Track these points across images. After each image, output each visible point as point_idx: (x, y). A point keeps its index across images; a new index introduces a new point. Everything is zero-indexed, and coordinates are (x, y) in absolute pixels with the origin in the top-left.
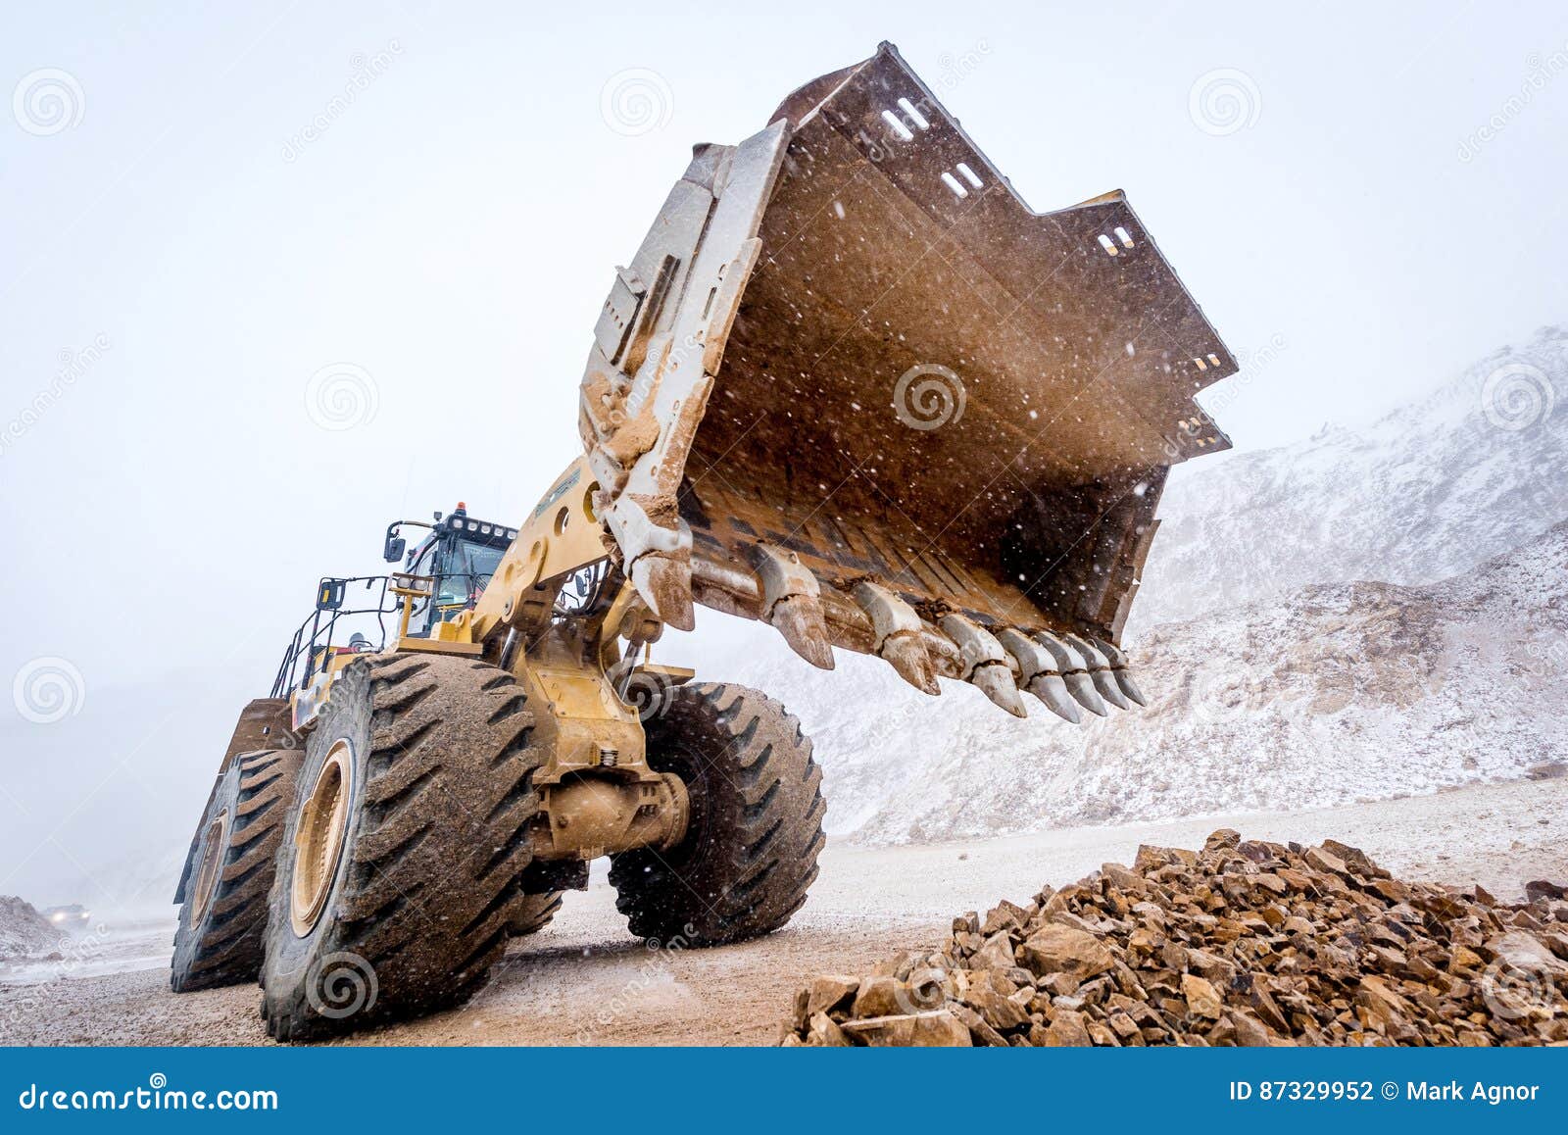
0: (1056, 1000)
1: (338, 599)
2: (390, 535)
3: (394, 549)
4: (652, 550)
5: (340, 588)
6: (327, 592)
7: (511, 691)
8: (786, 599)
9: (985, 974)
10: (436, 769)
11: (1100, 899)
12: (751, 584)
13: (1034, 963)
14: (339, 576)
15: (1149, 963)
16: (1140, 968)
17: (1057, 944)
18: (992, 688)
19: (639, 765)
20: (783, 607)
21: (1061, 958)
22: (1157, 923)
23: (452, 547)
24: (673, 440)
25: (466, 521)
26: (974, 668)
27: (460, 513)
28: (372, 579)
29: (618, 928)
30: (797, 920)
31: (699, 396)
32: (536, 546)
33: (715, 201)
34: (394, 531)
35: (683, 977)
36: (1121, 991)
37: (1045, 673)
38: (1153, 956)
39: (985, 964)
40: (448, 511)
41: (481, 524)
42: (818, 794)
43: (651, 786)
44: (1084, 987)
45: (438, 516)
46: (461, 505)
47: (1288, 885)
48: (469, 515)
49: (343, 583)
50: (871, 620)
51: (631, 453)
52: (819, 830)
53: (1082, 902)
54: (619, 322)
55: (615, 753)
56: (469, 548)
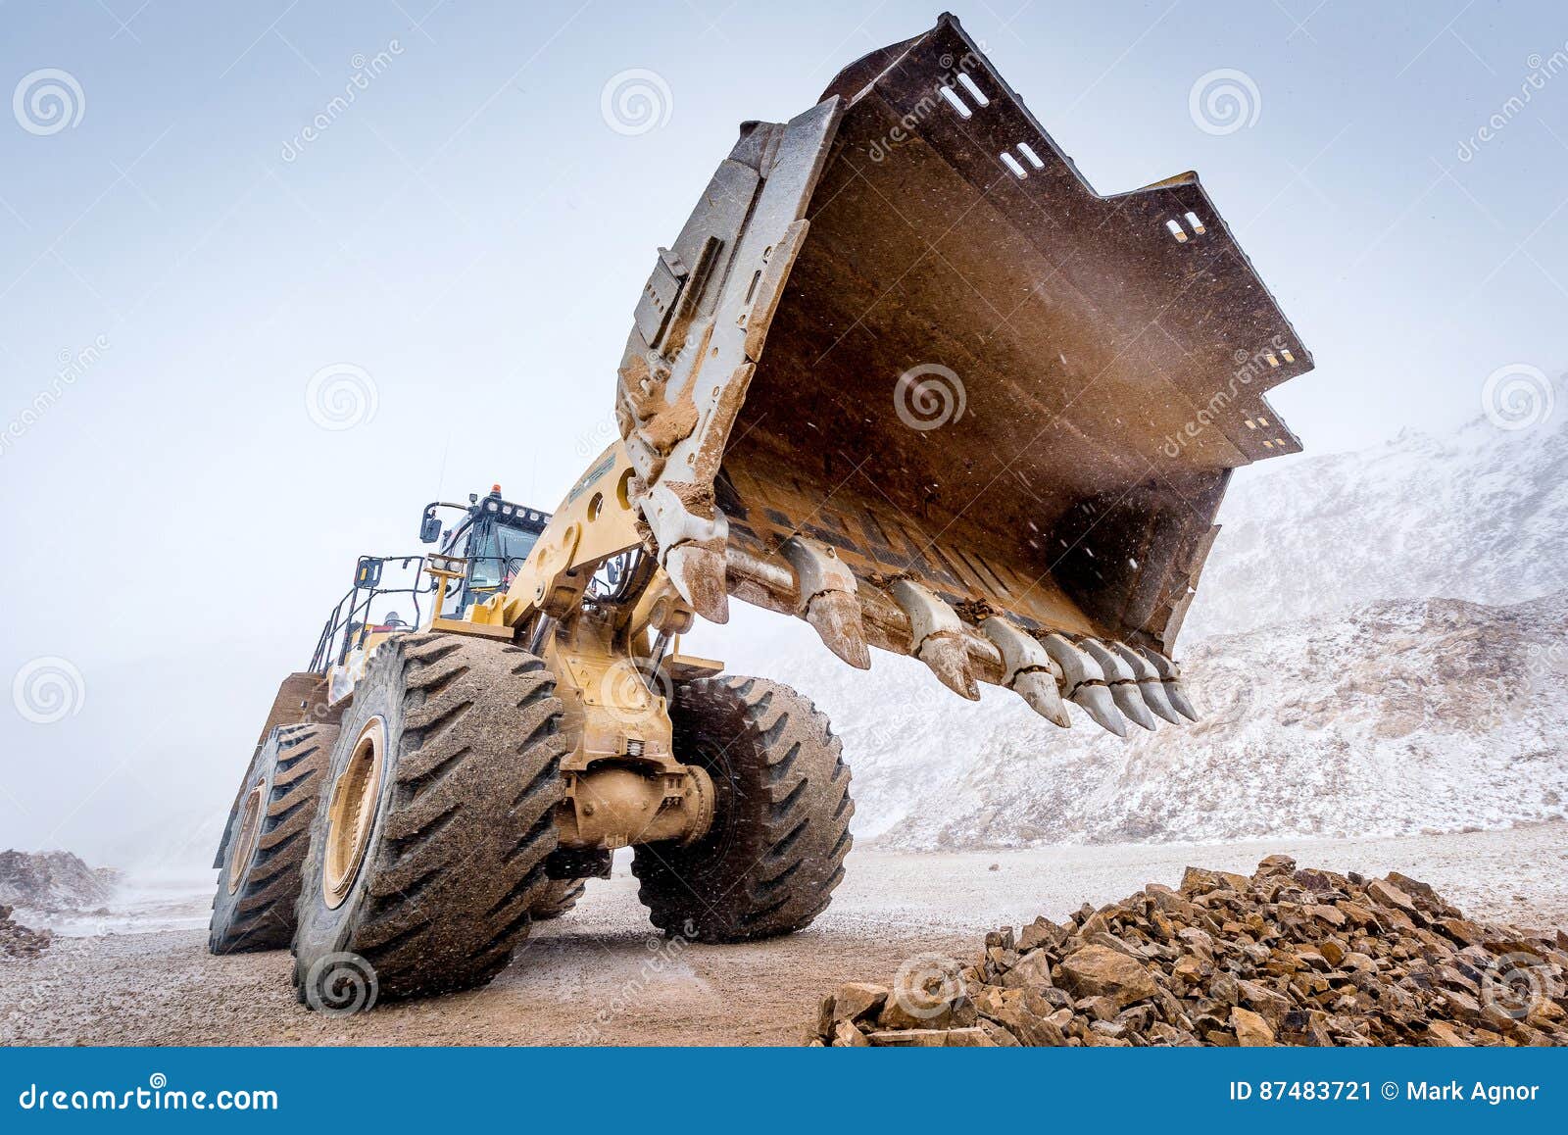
0: (1094, 1024)
1: (375, 578)
2: (427, 516)
3: (430, 529)
4: (688, 540)
5: (377, 567)
6: (364, 570)
7: (539, 676)
8: (822, 594)
9: (1018, 992)
10: (466, 750)
11: (1143, 922)
12: (787, 578)
13: (1068, 982)
14: (377, 554)
15: (1196, 992)
16: (1186, 997)
17: (1096, 966)
18: (1034, 696)
19: (661, 751)
20: (818, 602)
21: (1100, 980)
22: (1204, 949)
23: (487, 530)
24: (712, 428)
25: (501, 505)
26: (1016, 673)
27: (495, 495)
28: (408, 559)
29: (638, 917)
30: (820, 922)
31: (739, 382)
32: (569, 531)
33: (762, 182)
34: (430, 512)
35: (703, 972)
36: (1165, 1020)
37: (1090, 682)
38: (1200, 985)
39: (1020, 982)
40: (484, 493)
41: (515, 508)
43: (677, 778)
44: (1123, 1013)
45: (473, 498)
46: (497, 488)
47: (1349, 918)
48: (504, 498)
49: (380, 562)
50: (909, 618)
51: (668, 440)
52: (846, 832)
53: (1124, 923)
54: (659, 305)
55: (642, 743)
56: (503, 531)
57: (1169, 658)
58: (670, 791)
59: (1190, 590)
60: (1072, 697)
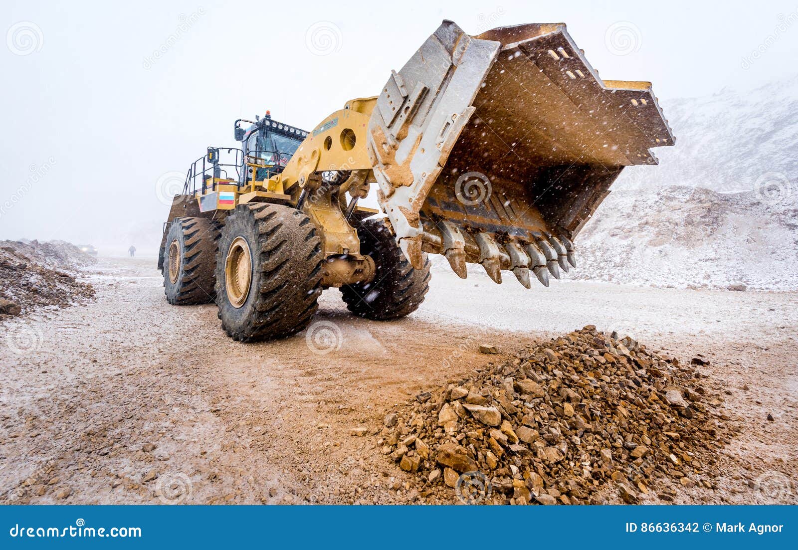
0: (525, 404)
1: (216, 158)
2: (236, 127)
3: (239, 134)
4: (409, 237)
5: (216, 153)
6: (211, 154)
8: (453, 249)
9: (504, 391)
11: (543, 365)
12: (439, 239)
13: (518, 389)
14: (216, 146)
15: (555, 394)
16: (552, 395)
17: (528, 386)
18: (520, 276)
19: (357, 253)
20: (451, 252)
21: (528, 391)
22: (560, 378)
23: (265, 134)
24: (421, 191)
25: (271, 122)
26: (515, 267)
27: (268, 117)
28: (230, 149)
31: (435, 175)
32: (314, 152)
33: (452, 67)
34: (238, 125)
36: (545, 402)
37: (541, 266)
38: (556, 392)
39: (504, 388)
40: (262, 116)
41: (278, 124)
42: (429, 273)
43: (361, 262)
44: (534, 400)
45: (257, 117)
46: (268, 112)
47: (607, 361)
48: (272, 118)
49: (218, 150)
50: (480, 249)
51: (398, 182)
52: (427, 286)
53: (536, 364)
55: (348, 250)
56: (274, 137)
57: (572, 242)
58: (358, 267)
59: (589, 216)
60: (533, 269)
